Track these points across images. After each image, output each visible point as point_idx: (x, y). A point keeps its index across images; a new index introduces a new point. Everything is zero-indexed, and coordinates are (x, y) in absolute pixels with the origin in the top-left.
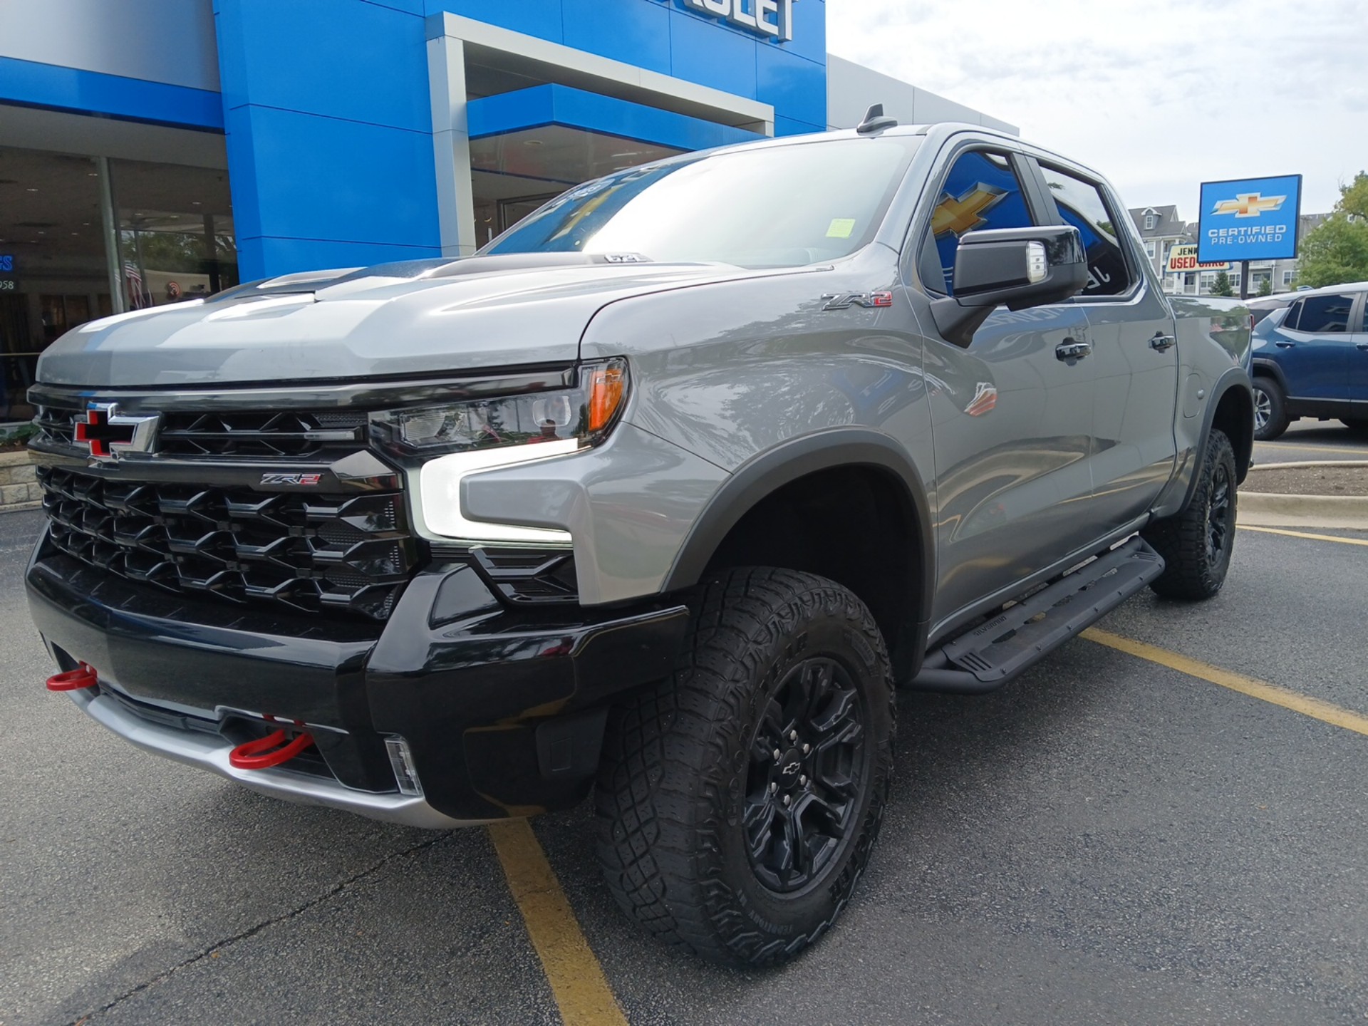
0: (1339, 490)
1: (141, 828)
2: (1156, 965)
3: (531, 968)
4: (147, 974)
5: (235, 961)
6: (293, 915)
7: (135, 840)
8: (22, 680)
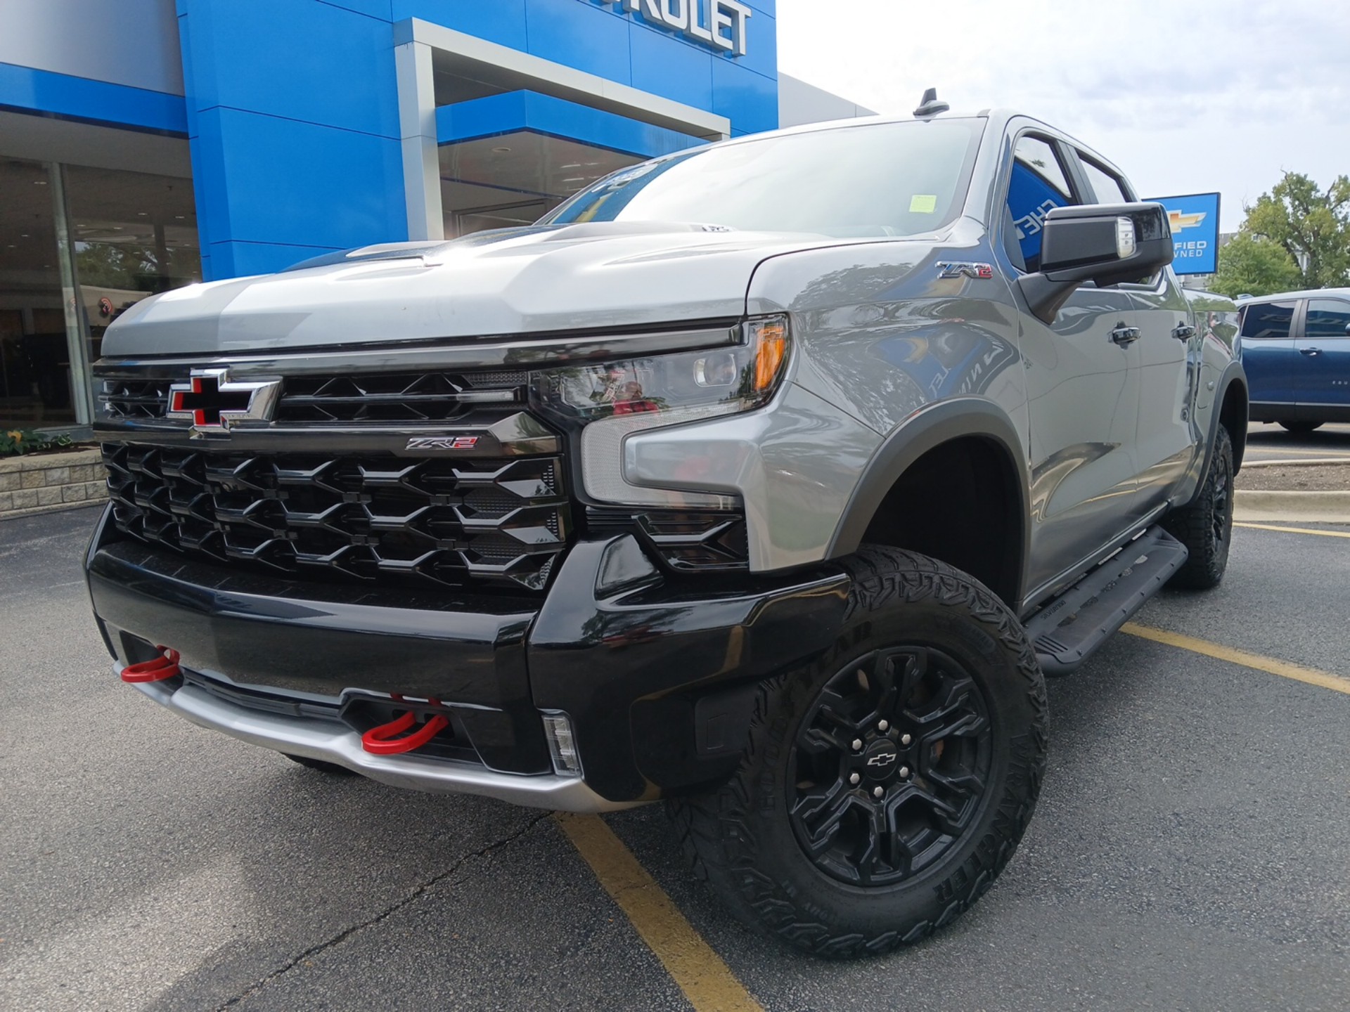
0: (1302, 486)
1: (189, 836)
2: (1291, 937)
3: (650, 965)
4: (236, 987)
5: (329, 969)
6: (378, 920)
7: (186, 848)
8: (21, 690)
